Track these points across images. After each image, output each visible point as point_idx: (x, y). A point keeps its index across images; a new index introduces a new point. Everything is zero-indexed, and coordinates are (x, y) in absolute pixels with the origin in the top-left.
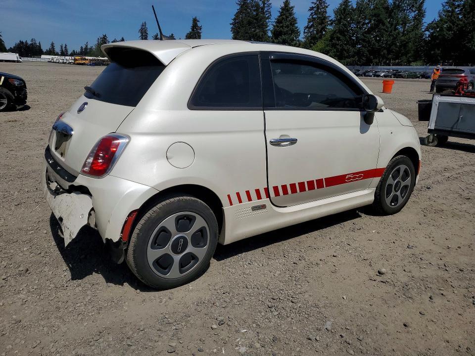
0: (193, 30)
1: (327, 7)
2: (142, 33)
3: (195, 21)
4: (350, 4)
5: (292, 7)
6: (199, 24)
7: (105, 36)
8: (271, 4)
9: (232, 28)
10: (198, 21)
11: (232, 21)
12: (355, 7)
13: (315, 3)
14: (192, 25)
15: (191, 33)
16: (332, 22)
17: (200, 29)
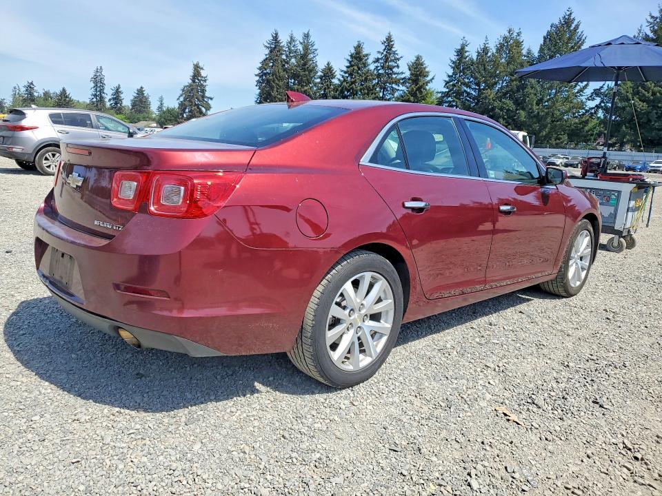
0: (194, 82)
1: (398, 59)
2: (96, 83)
3: (197, 68)
4: (467, 54)
5: (367, 55)
6: (203, 73)
7: (32, 83)
8: (316, 50)
9: (258, 82)
10: (202, 69)
11: (258, 72)
12: (475, 58)
13: (382, 53)
14: (192, 74)
15: (190, 85)
16: (404, 81)
17: (205, 81)
